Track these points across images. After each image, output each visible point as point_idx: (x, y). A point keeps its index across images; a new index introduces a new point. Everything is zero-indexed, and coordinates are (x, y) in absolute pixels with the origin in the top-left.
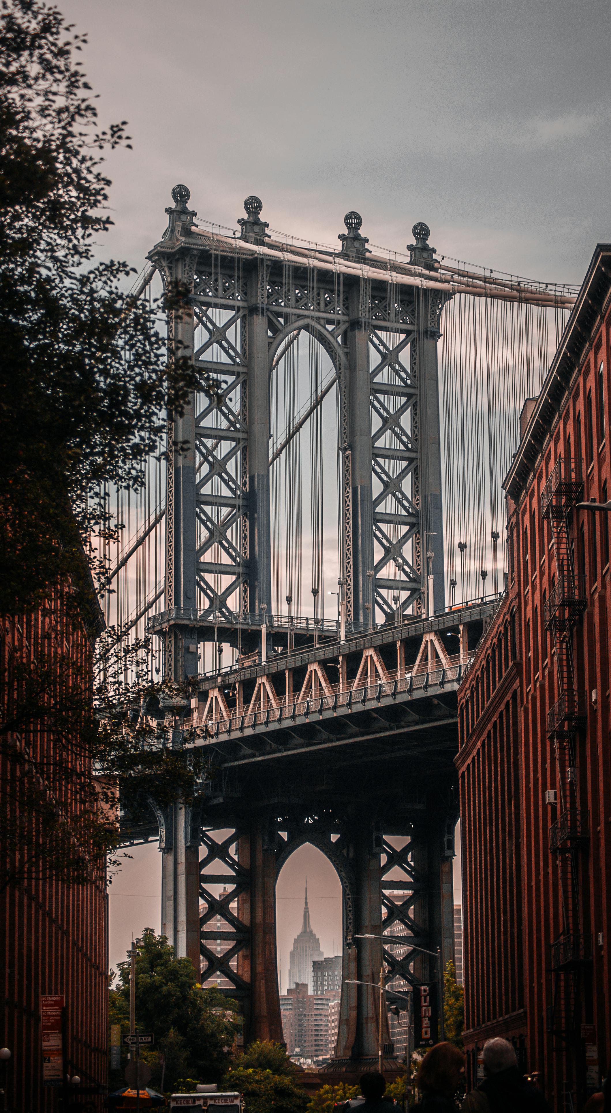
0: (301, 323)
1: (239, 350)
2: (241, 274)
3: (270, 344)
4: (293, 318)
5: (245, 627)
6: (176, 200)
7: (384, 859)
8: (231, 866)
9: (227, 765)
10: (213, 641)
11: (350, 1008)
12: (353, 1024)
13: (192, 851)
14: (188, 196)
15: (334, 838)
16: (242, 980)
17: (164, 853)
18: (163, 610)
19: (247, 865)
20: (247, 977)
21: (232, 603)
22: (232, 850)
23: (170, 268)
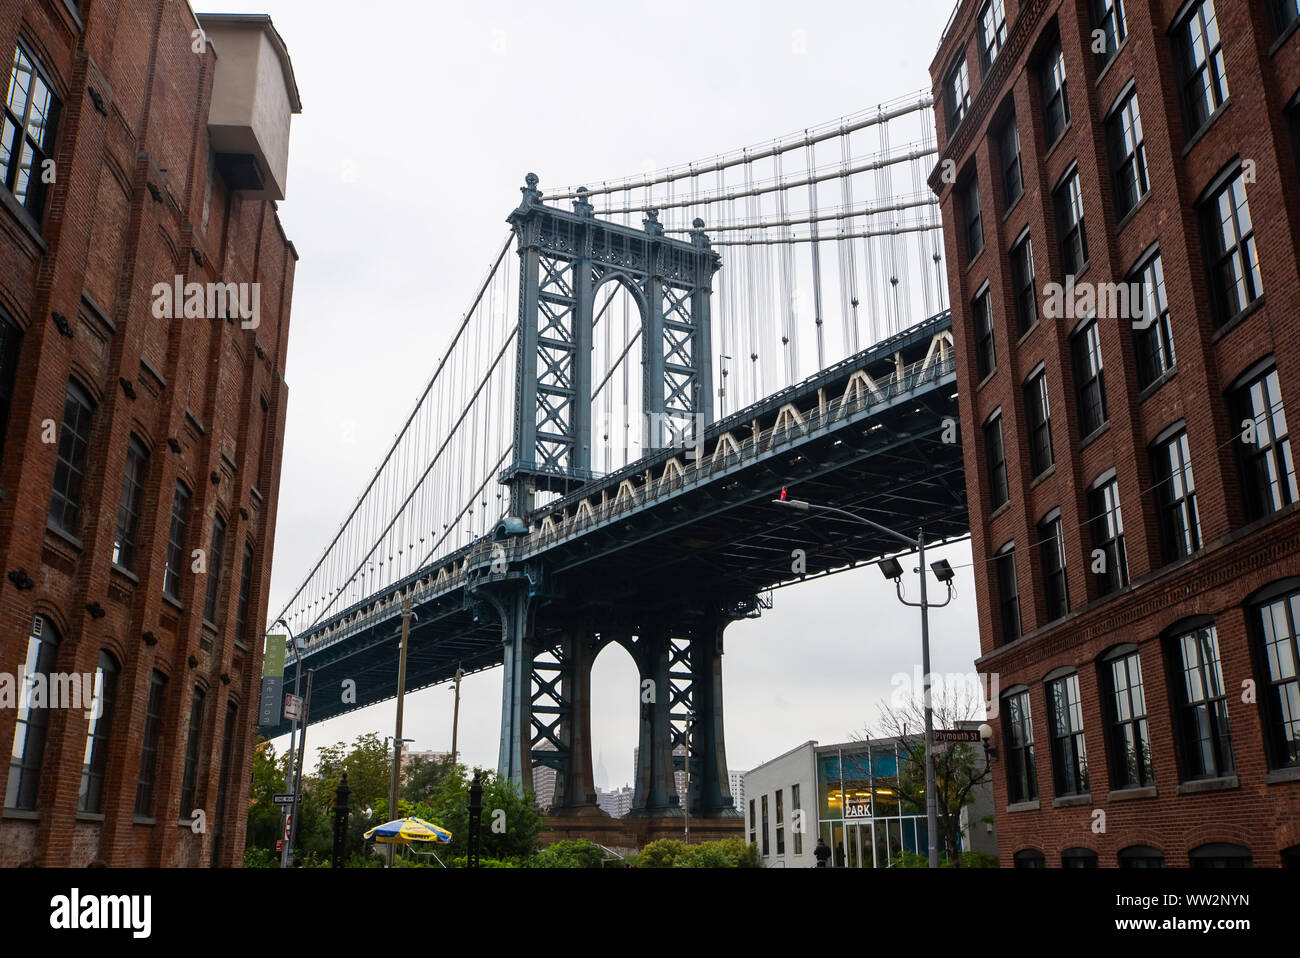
1: (571, 287)
2: (573, 236)
3: (593, 285)
4: (610, 270)
5: (571, 478)
6: (529, 184)
7: (671, 657)
8: (557, 657)
9: (556, 572)
11: (644, 768)
12: (648, 780)
14: (538, 181)
16: (563, 744)
17: (506, 645)
18: (510, 465)
19: (569, 656)
20: (567, 743)
21: (563, 462)
23: (523, 227)
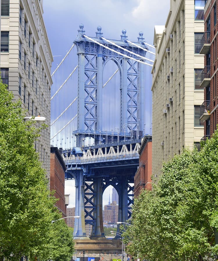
0: (111, 58)
1: (95, 65)
2: (96, 47)
3: (103, 64)
4: (109, 57)
5: (96, 134)
6: (80, 28)
7: (128, 189)
8: (92, 191)
10: (88, 137)
13: (83, 187)
15: (117, 184)
16: (94, 218)
17: (76, 188)
18: (76, 130)
19: (96, 190)
22: (92, 187)
23: (79, 45)
